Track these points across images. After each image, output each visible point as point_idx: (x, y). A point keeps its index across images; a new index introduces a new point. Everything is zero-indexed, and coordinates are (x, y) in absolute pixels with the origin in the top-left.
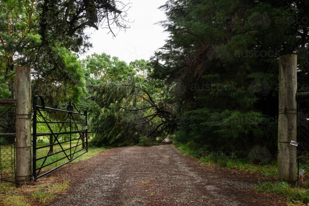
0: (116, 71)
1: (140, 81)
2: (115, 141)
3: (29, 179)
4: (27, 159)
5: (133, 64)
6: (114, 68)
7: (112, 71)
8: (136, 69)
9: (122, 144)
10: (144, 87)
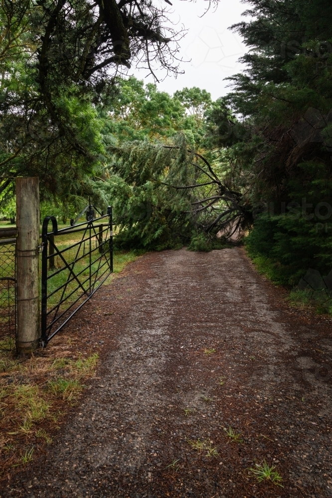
0: (153, 109)
1: (191, 127)
2: (151, 242)
3: (36, 345)
4: (33, 315)
5: (179, 95)
6: (149, 104)
7: (146, 110)
8: (185, 103)
9: (163, 247)
10: (197, 136)
